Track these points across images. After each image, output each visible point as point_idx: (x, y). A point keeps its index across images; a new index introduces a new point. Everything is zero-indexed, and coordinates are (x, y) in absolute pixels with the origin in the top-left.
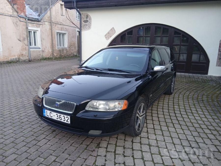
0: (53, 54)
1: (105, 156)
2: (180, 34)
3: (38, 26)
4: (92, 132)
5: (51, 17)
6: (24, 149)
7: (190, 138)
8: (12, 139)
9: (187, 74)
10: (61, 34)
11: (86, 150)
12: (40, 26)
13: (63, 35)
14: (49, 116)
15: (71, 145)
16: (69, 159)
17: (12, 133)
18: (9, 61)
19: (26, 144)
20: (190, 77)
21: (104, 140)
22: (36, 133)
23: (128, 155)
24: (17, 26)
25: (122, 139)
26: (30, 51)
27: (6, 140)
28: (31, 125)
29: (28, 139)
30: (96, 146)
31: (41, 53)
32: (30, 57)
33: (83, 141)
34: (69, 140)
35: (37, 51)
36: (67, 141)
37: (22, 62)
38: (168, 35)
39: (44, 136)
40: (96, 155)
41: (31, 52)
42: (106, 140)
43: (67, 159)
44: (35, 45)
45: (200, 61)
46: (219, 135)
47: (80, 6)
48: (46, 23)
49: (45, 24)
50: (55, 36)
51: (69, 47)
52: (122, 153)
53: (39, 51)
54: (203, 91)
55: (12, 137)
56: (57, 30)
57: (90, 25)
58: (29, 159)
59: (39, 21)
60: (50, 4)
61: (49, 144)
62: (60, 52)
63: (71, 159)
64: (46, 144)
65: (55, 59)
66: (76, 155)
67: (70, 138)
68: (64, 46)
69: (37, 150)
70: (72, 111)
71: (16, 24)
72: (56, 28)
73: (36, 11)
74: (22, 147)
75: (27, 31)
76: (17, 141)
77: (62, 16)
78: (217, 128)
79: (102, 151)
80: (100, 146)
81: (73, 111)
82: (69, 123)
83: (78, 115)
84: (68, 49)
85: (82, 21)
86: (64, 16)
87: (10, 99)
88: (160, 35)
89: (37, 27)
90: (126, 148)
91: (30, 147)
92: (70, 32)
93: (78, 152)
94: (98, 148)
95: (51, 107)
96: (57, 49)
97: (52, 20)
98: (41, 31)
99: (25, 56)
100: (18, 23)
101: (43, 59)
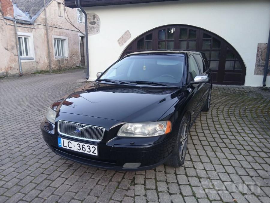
0: (50, 66)
1: (145, 195)
2: (210, 37)
3: (30, 30)
4: (127, 165)
5: (45, 19)
6: (34, 193)
8: (16, 181)
9: (220, 86)
10: (59, 40)
11: (119, 188)
12: (32, 30)
13: (62, 41)
14: (67, 146)
15: (97, 184)
17: (14, 171)
19: (36, 186)
20: (225, 89)
21: (139, 174)
22: (46, 170)
23: (174, 193)
24: (3, 31)
25: (162, 172)
26: (21, 62)
27: (7, 182)
28: (38, 159)
29: (37, 178)
30: (130, 183)
31: (35, 65)
32: (21, 70)
33: (112, 177)
34: (92, 177)
35: (30, 62)
37: (10, 77)
38: (195, 38)
40: (133, 195)
41: (22, 64)
42: (142, 174)
44: (27, 55)
45: (235, 70)
47: (85, 3)
48: (41, 27)
49: (38, 28)
50: (52, 43)
51: (70, 57)
52: (167, 190)
53: (33, 63)
55: (15, 177)
56: (54, 35)
57: (98, 28)
59: (31, 24)
60: (45, 2)
61: (68, 185)
62: (59, 63)
64: (63, 184)
65: (53, 72)
66: (107, 197)
67: (93, 174)
68: (64, 55)
69: (53, 194)
70: (100, 139)
72: (53, 32)
73: (26, 12)
74: (31, 191)
75: (16, 37)
76: (23, 183)
77: (60, 18)
79: (140, 188)
80: (135, 183)
84: (69, 58)
85: (88, 22)
86: (62, 17)
87: (3, 126)
88: (186, 39)
89: (29, 32)
90: (169, 183)
91: (42, 189)
92: (70, 37)
93: (108, 192)
94: (134, 185)
96: (55, 59)
97: (48, 22)
98: (34, 36)
99: (15, 69)
100: (3, 27)
101: (37, 73)
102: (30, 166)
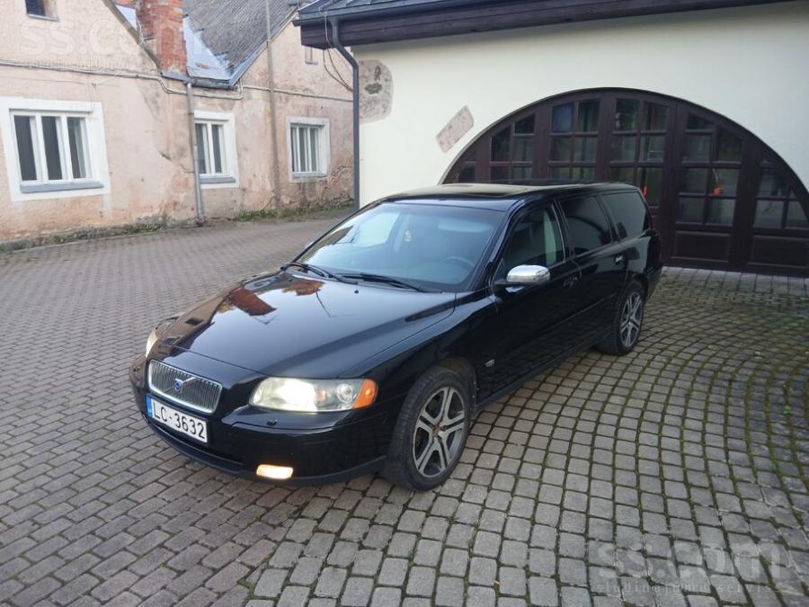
0: (277, 199)
1: (306, 543)
2: (708, 124)
3: (228, 105)
5: (270, 71)
6: (92, 507)
7: (601, 508)
8: (71, 478)
9: (733, 275)
10: (306, 129)
11: (260, 521)
12: (234, 104)
13: (312, 131)
14: (160, 416)
15: (221, 506)
16: (203, 545)
17: (76, 460)
18: (132, 226)
19: (102, 495)
20: (741, 286)
21: (322, 497)
22: (138, 465)
23: (372, 546)
24: (158, 108)
25: (378, 498)
26: (201, 190)
27: (54, 479)
28: (134, 440)
29: (111, 479)
30: (291, 512)
31: (238, 197)
32: (200, 211)
33: (262, 495)
34: (221, 491)
35: (223, 189)
36: (217, 491)
37: (173, 227)
38: (663, 128)
39: (156, 474)
40: (279, 539)
41: (205, 194)
42: (329, 498)
43: (196, 542)
44: (218, 169)
45: (787, 228)
46: (712, 504)
47: (352, 37)
48: (255, 94)
49: (250, 98)
50: (285, 138)
51: (334, 174)
52: (359, 538)
53: (231, 192)
54: (757, 342)
55: (72, 473)
56: (293, 115)
57: (388, 102)
58: (98, 536)
59: (228, 89)
60: (269, 27)
61: (164, 499)
62: (301, 191)
63: (206, 543)
64: (155, 496)
65: (285, 216)
66: (226, 534)
67: (226, 484)
68: (317, 169)
69: (126, 514)
70: (212, 408)
71: (155, 102)
72: (289, 107)
73: (223, 53)
74: (90, 502)
75: (190, 122)
76: (81, 485)
77: (310, 66)
78: (720, 482)
79: (304, 527)
80: (303, 514)
81: (215, 406)
82: (205, 440)
83: (228, 420)
84: (329, 178)
85: (360, 87)
86: (316, 64)
87: (101, 358)
89: (224, 109)
90: (377, 524)
91: (110, 501)
92: (336, 120)
93: (235, 525)
94: (296, 519)
95: (166, 393)
96: (291, 180)
97: (276, 81)
98: (237, 121)
99: (186, 207)
100: (159, 100)
101: (243, 217)
102: (112, 452)
